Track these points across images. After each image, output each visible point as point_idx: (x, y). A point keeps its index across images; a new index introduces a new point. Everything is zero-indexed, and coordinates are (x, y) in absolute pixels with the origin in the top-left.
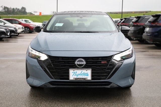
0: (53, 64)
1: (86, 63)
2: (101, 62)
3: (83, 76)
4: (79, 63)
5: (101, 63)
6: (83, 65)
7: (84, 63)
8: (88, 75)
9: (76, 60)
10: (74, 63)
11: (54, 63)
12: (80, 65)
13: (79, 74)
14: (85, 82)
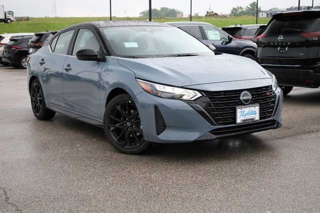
0: (213, 103)
1: (253, 98)
2: (265, 93)
3: (251, 116)
4: (245, 98)
5: (266, 96)
6: (249, 99)
7: (250, 97)
8: (256, 114)
9: (240, 94)
10: (239, 99)
11: (215, 101)
12: (246, 101)
13: (247, 114)
14: (254, 123)
